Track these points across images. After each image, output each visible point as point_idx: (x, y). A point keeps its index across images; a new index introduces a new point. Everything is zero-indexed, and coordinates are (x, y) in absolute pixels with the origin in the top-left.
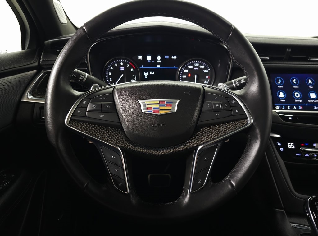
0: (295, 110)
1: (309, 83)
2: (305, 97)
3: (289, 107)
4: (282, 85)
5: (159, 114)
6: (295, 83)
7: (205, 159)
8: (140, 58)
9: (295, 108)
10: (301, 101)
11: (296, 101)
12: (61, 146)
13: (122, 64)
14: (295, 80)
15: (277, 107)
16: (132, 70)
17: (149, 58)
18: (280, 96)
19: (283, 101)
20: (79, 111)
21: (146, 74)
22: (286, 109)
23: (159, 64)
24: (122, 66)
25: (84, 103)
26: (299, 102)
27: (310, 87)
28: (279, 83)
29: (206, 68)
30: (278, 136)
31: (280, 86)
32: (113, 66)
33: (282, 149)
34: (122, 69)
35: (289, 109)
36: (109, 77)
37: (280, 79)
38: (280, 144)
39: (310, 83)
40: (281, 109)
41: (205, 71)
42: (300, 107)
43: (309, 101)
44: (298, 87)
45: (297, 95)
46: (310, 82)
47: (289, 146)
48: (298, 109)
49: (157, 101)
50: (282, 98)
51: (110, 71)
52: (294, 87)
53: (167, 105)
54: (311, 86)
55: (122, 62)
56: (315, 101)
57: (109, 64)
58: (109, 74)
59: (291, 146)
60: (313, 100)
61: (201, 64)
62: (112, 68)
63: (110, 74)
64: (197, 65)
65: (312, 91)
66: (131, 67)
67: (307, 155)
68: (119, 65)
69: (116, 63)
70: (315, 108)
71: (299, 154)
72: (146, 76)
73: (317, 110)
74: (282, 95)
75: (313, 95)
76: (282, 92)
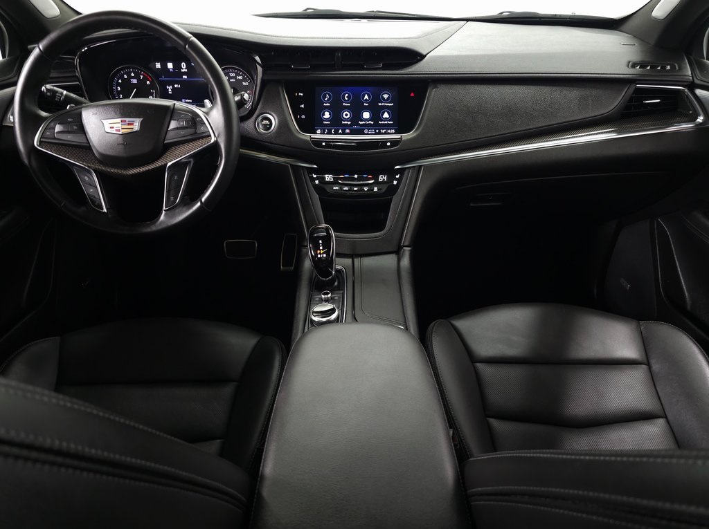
0: (340, 134)
2: (356, 117)
3: (333, 130)
4: (329, 103)
5: (120, 133)
6: (346, 99)
7: (176, 177)
8: (158, 65)
9: (340, 131)
10: (349, 123)
11: (343, 123)
12: (34, 163)
13: (132, 75)
14: (347, 95)
15: (319, 131)
16: (148, 83)
17: (170, 66)
18: (324, 117)
19: (327, 123)
20: (48, 133)
21: (170, 88)
22: (330, 133)
23: (185, 73)
24: (133, 78)
25: (52, 124)
26: (347, 124)
27: (365, 104)
28: (326, 99)
29: (244, 80)
30: (315, 166)
31: (326, 103)
32: (122, 77)
33: (317, 182)
34: (135, 81)
35: (333, 133)
36: (119, 93)
37: (329, 94)
38: (315, 176)
39: (366, 99)
40: (324, 134)
41: (244, 84)
42: (347, 131)
43: (360, 122)
44: (349, 105)
45: (346, 115)
46: (366, 97)
47: (326, 178)
48: (344, 133)
49: (119, 120)
50: (327, 120)
51: (118, 84)
52: (344, 104)
53: (129, 124)
54: (367, 103)
55: (133, 72)
56: (368, 123)
57: (115, 75)
58: (117, 89)
59: (329, 178)
60: (365, 121)
61: (237, 74)
62: (120, 81)
63: (119, 88)
64: (233, 75)
65: (366, 109)
66: (145, 79)
67: (346, 188)
68: (130, 77)
69: (124, 74)
70: (366, 131)
71: (337, 188)
72: (170, 90)
73: (368, 134)
74: (327, 115)
75: (366, 115)
76: (328, 111)
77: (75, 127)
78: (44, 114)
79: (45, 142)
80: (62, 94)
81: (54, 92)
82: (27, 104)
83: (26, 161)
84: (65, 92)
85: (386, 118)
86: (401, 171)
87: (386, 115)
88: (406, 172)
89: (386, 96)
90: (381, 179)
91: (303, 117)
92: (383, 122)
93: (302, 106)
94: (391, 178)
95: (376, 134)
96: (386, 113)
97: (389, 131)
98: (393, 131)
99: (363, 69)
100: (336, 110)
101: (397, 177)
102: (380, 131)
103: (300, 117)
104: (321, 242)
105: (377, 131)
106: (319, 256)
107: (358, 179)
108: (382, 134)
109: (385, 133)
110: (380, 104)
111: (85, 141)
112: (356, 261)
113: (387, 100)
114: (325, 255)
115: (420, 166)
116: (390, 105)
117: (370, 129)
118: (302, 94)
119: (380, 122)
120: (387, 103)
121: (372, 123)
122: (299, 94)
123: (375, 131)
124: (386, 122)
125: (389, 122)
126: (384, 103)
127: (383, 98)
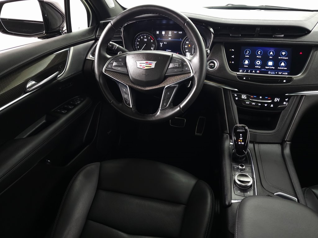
0: (253, 73)
2: (264, 64)
3: (249, 71)
4: (248, 55)
5: (145, 69)
6: (259, 54)
7: (168, 94)
8: (158, 32)
9: (254, 71)
10: (260, 67)
11: (256, 67)
13: (145, 37)
14: (260, 52)
15: (241, 71)
16: (152, 41)
17: (163, 33)
18: (245, 63)
19: (246, 66)
20: (109, 66)
22: (247, 72)
23: (170, 37)
24: (145, 38)
25: (112, 62)
26: (258, 68)
27: (270, 57)
28: (247, 53)
30: (236, 90)
31: (247, 56)
32: (140, 38)
34: (146, 40)
35: (249, 72)
36: (138, 45)
37: (249, 51)
38: (236, 95)
40: (244, 72)
42: (258, 72)
43: (266, 67)
44: (260, 57)
45: (258, 62)
46: (271, 53)
47: (242, 97)
48: (256, 73)
49: (145, 62)
50: (246, 65)
51: (138, 41)
52: (257, 56)
53: (149, 64)
54: (271, 57)
55: (146, 35)
56: (271, 68)
57: (137, 37)
58: (137, 43)
59: (244, 97)
60: (269, 67)
62: (139, 40)
63: (138, 43)
65: (271, 60)
66: (151, 39)
67: (254, 104)
68: (144, 38)
69: (141, 36)
70: (269, 72)
71: (248, 103)
72: (161, 45)
73: (270, 74)
74: (247, 62)
75: (270, 63)
76: (247, 60)
77: (122, 64)
78: (109, 56)
79: (108, 70)
80: (116, 46)
81: (113, 45)
82: (102, 51)
83: (98, 79)
84: (117, 45)
85: (283, 66)
86: (289, 97)
87: (283, 64)
88: (292, 97)
89: (284, 53)
90: (276, 100)
91: (233, 62)
92: (280, 68)
93: (233, 57)
94: (282, 101)
95: (275, 74)
96: (283, 63)
97: (284, 73)
98: (287, 74)
99: (272, 37)
100: (253, 59)
101: (286, 100)
102: (278, 73)
103: (231, 62)
104: (241, 135)
106: (239, 143)
107: (261, 99)
108: (280, 74)
109: (281, 74)
110: (279, 58)
111: (127, 71)
112: (256, 145)
113: (285, 56)
114: (243, 143)
115: (302, 96)
116: (286, 58)
117: (272, 71)
118: (233, 50)
119: (278, 68)
120: (284, 57)
121: (274, 68)
122: (232, 50)
123: (275, 73)
124: (283, 68)
125: (284, 68)
126: (282, 57)
127: (282, 54)
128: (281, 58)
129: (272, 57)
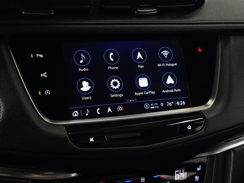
1: (138, 58)
2: (130, 86)
3: (98, 110)
4: (86, 67)
6: (112, 60)
10: (121, 96)
14: (111, 54)
15: (76, 114)
18: (82, 89)
19: (87, 98)
22: (93, 115)
26: (119, 97)
27: (139, 66)
28: (81, 62)
31: (82, 68)
35: (99, 114)
37: (85, 54)
39: (140, 58)
40: (84, 117)
42: (120, 108)
43: (136, 94)
44: (117, 68)
46: (139, 56)
48: (115, 113)
52: (110, 68)
54: (141, 65)
56: (147, 93)
60: (143, 91)
70: (146, 106)
74: (86, 87)
75: (143, 82)
76: (87, 81)
85: (170, 84)
87: (170, 81)
89: (165, 53)
91: (48, 92)
92: (168, 91)
93: (44, 75)
96: (169, 77)
97: (178, 104)
98: (184, 103)
102: (165, 104)
103: (43, 93)
105: (162, 104)
110: (159, 65)
116: (173, 65)
117: (152, 102)
118: (41, 56)
119: (163, 91)
120: (169, 63)
121: (153, 93)
122: (37, 55)
123: (159, 105)
124: (172, 91)
125: (175, 90)
126: (165, 63)
127: (163, 56)
128: (163, 65)
129: (142, 67)
